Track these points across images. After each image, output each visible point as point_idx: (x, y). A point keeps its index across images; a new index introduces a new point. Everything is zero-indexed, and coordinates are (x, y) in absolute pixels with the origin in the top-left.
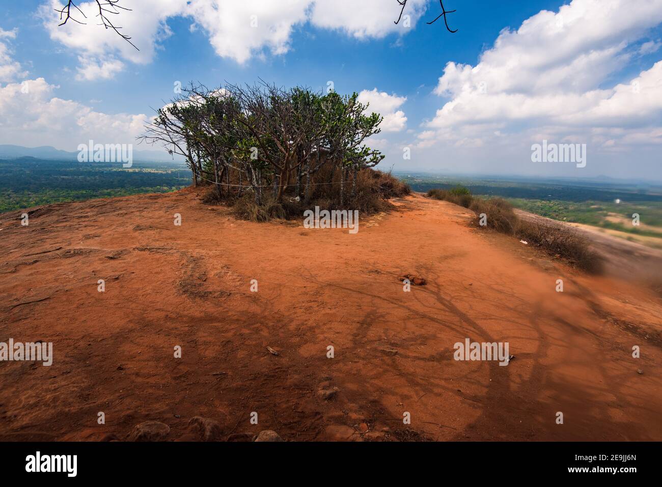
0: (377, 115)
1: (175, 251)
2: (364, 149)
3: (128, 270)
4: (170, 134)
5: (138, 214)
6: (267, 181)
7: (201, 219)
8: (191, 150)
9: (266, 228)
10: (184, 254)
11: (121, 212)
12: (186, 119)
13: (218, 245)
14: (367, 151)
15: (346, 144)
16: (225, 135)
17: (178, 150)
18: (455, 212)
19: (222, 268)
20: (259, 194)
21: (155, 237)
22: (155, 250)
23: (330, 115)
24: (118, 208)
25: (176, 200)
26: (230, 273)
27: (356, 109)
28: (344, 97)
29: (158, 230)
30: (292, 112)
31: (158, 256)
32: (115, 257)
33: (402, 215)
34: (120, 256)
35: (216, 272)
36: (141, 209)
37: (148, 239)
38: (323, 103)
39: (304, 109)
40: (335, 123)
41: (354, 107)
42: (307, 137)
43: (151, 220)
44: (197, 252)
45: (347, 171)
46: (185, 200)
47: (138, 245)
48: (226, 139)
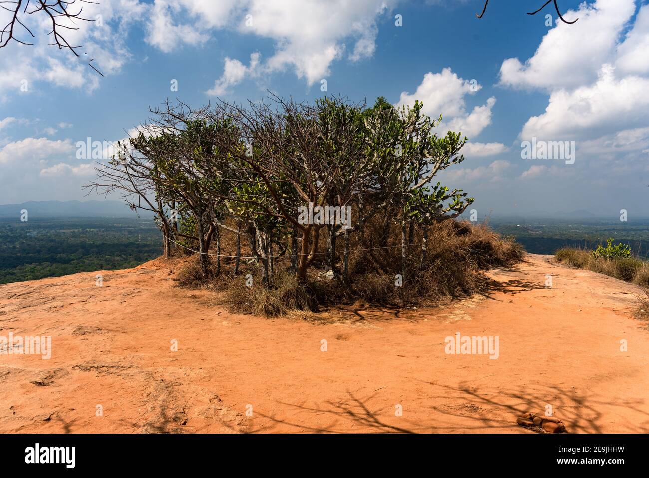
0: (457, 134)
1: (136, 370)
2: (438, 190)
3: (66, 404)
4: (133, 179)
5: (79, 306)
6: (281, 248)
7: (176, 313)
8: (163, 201)
9: (279, 326)
10: (150, 375)
11: (54, 304)
12: (157, 156)
13: (203, 360)
14: (444, 192)
15: (407, 183)
16: (215, 177)
17: (144, 204)
18: (608, 290)
19: (210, 400)
20: (267, 269)
21: (105, 346)
22: (105, 368)
23: (379, 138)
24: (51, 298)
25: (137, 282)
26: (224, 409)
27: (421, 126)
28: (401, 109)
29: (111, 334)
30: (320, 138)
31: (110, 379)
32: (46, 381)
33: (512, 298)
34: (53, 379)
35: (201, 407)
36: (85, 298)
37: (96, 349)
38: (367, 119)
39: (338, 132)
40: (389, 150)
41: (417, 123)
42: (344, 175)
43: (100, 317)
44: (170, 373)
45: (412, 226)
46: (151, 281)
47: (79, 361)
48: (217, 184)
